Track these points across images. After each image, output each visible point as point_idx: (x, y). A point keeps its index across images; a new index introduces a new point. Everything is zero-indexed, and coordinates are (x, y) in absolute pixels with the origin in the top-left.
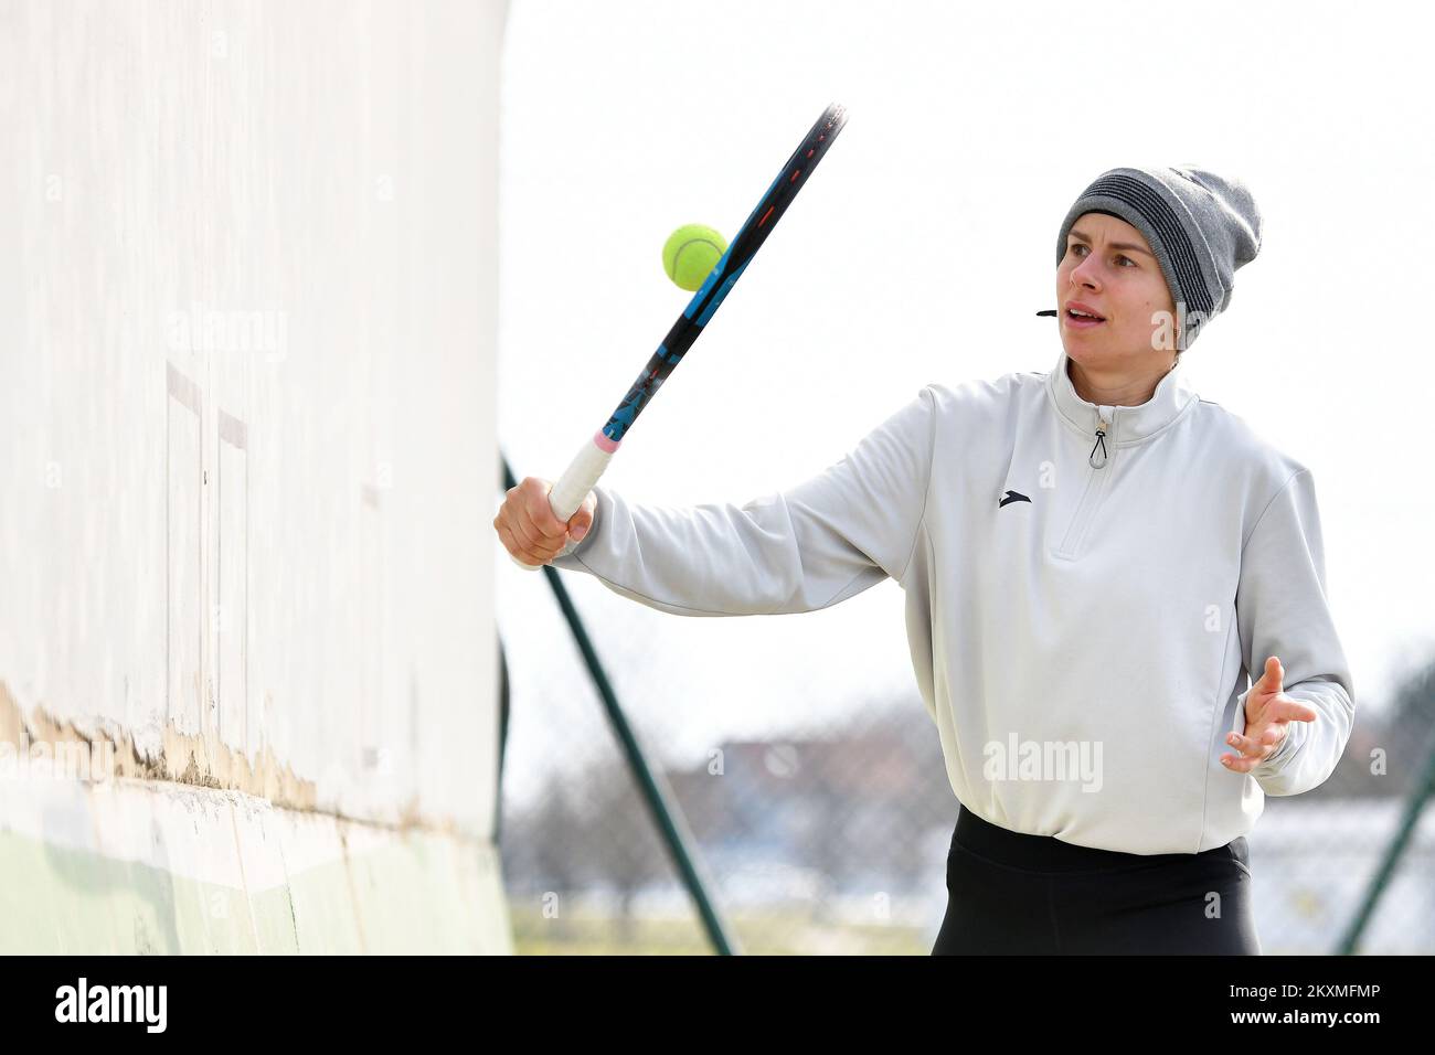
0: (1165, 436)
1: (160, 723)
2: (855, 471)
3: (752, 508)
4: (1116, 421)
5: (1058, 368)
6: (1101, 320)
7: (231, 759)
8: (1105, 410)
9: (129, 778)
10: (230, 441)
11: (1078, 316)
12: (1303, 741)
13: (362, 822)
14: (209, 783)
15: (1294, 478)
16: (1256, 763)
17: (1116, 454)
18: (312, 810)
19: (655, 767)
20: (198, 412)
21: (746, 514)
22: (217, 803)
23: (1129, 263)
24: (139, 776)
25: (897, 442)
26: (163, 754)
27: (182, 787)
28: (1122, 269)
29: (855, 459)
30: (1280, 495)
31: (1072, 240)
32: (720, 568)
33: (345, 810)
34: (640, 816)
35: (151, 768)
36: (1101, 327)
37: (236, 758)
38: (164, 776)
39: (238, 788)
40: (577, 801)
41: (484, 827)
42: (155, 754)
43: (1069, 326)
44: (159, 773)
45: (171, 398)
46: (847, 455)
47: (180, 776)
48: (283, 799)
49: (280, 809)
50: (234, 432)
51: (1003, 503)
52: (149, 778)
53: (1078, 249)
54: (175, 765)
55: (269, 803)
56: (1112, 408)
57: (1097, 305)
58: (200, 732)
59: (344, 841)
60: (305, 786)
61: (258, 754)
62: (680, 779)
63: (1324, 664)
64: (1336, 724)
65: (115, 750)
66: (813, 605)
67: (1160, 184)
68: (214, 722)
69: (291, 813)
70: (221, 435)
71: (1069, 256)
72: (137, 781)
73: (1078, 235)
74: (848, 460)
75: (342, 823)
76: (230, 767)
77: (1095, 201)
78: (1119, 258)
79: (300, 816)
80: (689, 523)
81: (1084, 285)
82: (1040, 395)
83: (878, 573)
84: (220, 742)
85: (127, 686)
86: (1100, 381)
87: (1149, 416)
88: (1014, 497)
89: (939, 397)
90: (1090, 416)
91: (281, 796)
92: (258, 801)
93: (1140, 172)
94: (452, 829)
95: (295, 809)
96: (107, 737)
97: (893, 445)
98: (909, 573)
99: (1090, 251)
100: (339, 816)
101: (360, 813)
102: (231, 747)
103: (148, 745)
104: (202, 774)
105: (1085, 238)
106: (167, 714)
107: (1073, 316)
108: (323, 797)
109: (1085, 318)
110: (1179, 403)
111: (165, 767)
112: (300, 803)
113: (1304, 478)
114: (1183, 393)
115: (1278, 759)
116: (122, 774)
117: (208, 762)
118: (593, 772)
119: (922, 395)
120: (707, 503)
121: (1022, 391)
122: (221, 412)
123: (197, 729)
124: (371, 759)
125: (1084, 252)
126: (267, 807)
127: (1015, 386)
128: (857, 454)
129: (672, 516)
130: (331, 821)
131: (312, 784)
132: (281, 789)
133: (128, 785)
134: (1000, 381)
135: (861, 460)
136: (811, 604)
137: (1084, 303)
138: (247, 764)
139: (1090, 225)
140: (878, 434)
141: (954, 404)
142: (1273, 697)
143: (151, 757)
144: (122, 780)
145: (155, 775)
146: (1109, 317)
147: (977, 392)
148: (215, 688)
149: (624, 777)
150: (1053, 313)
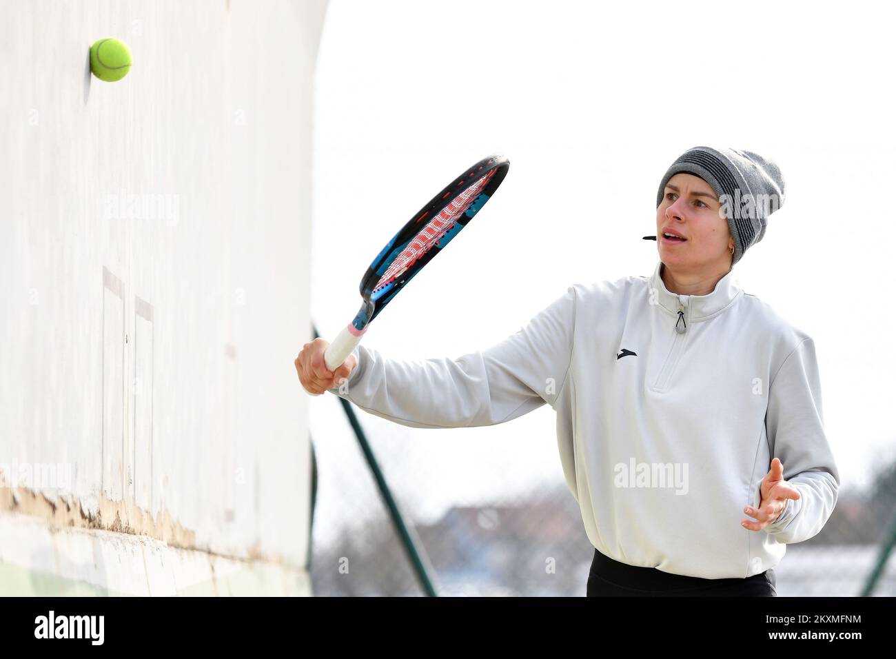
0: (721, 315)
1: (97, 493)
2: (526, 337)
3: (461, 360)
4: (690, 304)
5: (655, 273)
6: (684, 240)
7: (142, 516)
8: (683, 298)
9: (78, 528)
10: (143, 316)
11: (670, 237)
12: (798, 510)
13: (224, 556)
14: (128, 531)
15: (802, 343)
16: (764, 525)
17: (691, 326)
18: (193, 548)
19: (409, 523)
20: (122, 297)
21: (458, 365)
22: (133, 544)
23: (703, 205)
24: (84, 527)
25: (553, 320)
26: (99, 513)
27: (111, 534)
28: (699, 209)
29: (527, 332)
30: (793, 354)
31: (667, 191)
32: (438, 398)
33: (214, 549)
34: (399, 553)
35: (92, 521)
36: (684, 244)
37: (146, 516)
38: (100, 527)
39: (146, 534)
40: (360, 544)
41: (301, 560)
42: (94, 513)
43: (663, 243)
44: (97, 525)
45: (105, 289)
46: (522, 328)
47: (110, 526)
48: (174, 541)
49: (173, 548)
50: (145, 310)
51: (619, 357)
52: (90, 528)
53: (670, 196)
54: (107, 519)
55: (166, 544)
56: (688, 296)
57: (682, 230)
58: (123, 499)
59: (213, 568)
60: (188, 533)
61: (159, 513)
62: (424, 530)
63: (818, 460)
64: (824, 499)
65: (69, 509)
66: (496, 421)
67: (723, 156)
68: (131, 494)
69: (179, 550)
70: (137, 312)
71: (665, 200)
72: (82, 529)
73: (671, 187)
74: (523, 331)
75: (212, 557)
76: (141, 520)
77: (682, 166)
78: (696, 202)
79: (185, 552)
80: (423, 371)
81: (674, 217)
82: (644, 290)
83: (539, 401)
84: (135, 505)
85: (77, 470)
86: (682, 280)
87: (712, 302)
88: (626, 353)
89: (579, 291)
90: (674, 302)
91: (173, 539)
92: (159, 542)
93: (711, 149)
94: (280, 561)
95: (182, 548)
96: (63, 501)
97: (552, 323)
98: (559, 401)
99: (678, 197)
100: (210, 552)
101: (223, 551)
102: (143, 509)
103: (90, 507)
104: (124, 525)
105: (675, 189)
106: (102, 487)
107: (667, 237)
108: (199, 540)
109: (674, 239)
110: (731, 295)
111: (100, 521)
112: (186, 544)
113: (809, 344)
114: (734, 289)
115: (780, 523)
116: (73, 525)
117: (128, 518)
118: (369, 525)
119: (569, 290)
120: (435, 358)
121: (633, 287)
122: (137, 297)
123: (121, 498)
124: (230, 516)
125: (675, 198)
126: (164, 546)
127: (628, 284)
128: (528, 328)
129: (412, 366)
130: (205, 555)
131: (193, 532)
132: (173, 535)
133: (77, 532)
134: (619, 282)
135: (532, 333)
136: (495, 420)
137: (673, 229)
138: (152, 519)
139: (680, 181)
140: (541, 315)
141: (588, 296)
142: (776, 484)
143: (92, 514)
144: (74, 529)
145: (94, 526)
146: (689, 238)
147: (603, 288)
148: (132, 472)
149: (388, 529)
150: (654, 238)
